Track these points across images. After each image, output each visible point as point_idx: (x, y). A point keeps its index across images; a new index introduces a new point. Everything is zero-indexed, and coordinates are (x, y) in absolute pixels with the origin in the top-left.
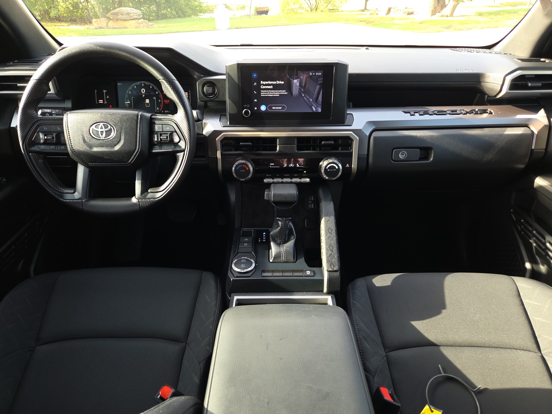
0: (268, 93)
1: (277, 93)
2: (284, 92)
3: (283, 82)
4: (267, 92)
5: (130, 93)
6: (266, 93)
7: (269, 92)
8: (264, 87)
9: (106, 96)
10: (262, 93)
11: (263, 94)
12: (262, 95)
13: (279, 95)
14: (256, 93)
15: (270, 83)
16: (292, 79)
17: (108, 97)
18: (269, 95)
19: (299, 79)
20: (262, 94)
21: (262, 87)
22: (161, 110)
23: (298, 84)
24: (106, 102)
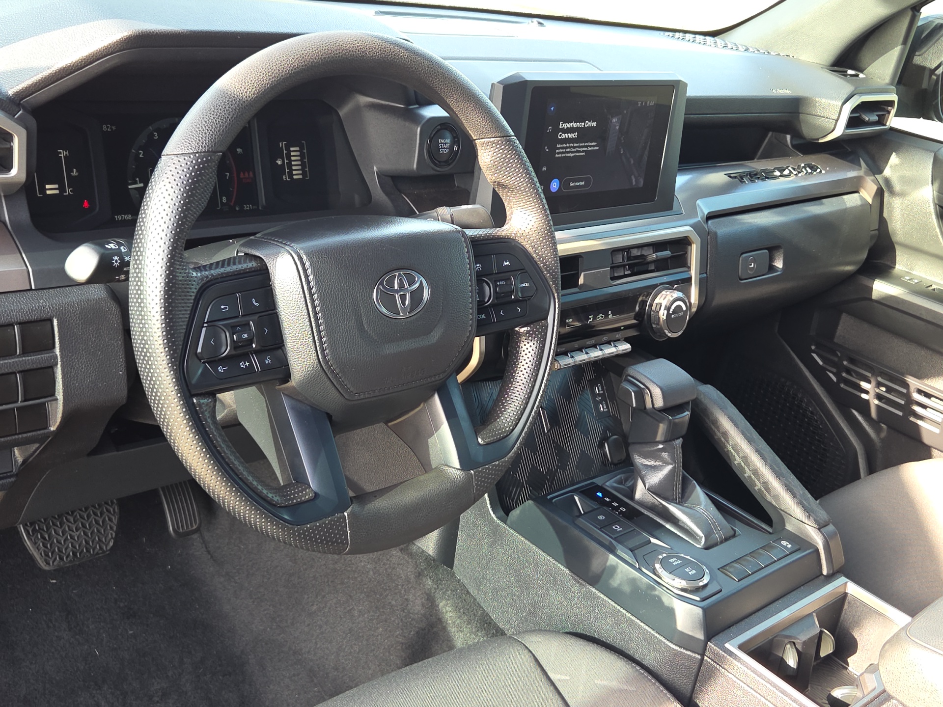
0: (568, 150)
1: (581, 149)
2: (593, 146)
3: (594, 124)
4: (566, 148)
5: (141, 156)
6: (564, 150)
7: (570, 147)
8: (564, 136)
9: (69, 171)
10: (557, 151)
11: (561, 152)
12: (557, 156)
13: (584, 154)
14: (547, 150)
15: (575, 125)
16: (610, 117)
17: (75, 173)
18: (568, 155)
19: (620, 116)
20: (559, 153)
21: (560, 135)
22: (232, 204)
23: (618, 128)
24: (68, 191)
